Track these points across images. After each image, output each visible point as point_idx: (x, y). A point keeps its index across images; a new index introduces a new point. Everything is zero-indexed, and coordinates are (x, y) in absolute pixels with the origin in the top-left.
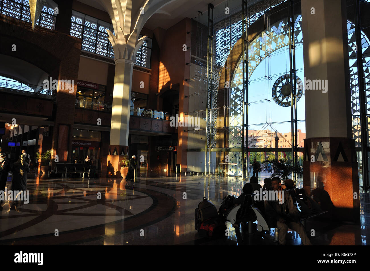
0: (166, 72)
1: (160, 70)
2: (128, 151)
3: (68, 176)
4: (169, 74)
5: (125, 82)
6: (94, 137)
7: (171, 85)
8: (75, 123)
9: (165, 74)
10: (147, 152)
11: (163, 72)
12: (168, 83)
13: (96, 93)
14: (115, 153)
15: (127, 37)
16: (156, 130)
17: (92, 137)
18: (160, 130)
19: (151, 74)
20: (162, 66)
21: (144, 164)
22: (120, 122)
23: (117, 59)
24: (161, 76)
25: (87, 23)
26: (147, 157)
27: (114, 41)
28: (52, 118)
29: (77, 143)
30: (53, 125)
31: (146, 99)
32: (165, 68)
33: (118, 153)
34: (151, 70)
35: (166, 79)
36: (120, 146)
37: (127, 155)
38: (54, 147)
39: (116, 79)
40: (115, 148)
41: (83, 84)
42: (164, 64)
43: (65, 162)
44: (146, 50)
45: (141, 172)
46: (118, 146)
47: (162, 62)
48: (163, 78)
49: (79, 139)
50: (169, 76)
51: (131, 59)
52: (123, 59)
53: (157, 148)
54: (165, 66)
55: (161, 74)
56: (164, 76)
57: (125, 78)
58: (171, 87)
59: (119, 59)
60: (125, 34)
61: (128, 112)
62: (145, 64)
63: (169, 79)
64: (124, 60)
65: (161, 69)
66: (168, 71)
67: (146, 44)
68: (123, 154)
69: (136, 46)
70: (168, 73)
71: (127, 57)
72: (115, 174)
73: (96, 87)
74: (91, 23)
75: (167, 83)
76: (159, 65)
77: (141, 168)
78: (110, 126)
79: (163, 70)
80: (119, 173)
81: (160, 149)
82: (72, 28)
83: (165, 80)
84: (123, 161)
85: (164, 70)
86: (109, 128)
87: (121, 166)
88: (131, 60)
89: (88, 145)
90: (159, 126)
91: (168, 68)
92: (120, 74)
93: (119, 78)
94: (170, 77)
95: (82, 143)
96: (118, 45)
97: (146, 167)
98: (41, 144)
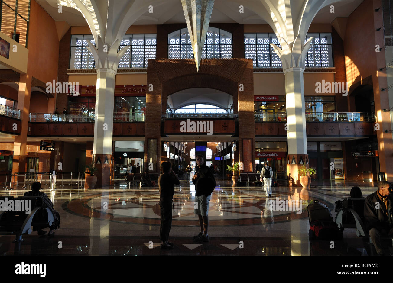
0: (354, 66)
1: (346, 66)
2: (307, 160)
3: (251, 185)
4: (358, 67)
5: (297, 90)
6: (281, 147)
7: (362, 79)
8: (256, 136)
9: (353, 69)
10: (341, 159)
11: (350, 67)
12: (358, 78)
13: (277, 104)
14: (294, 163)
15: (291, 46)
16: (346, 134)
17: (278, 147)
18: (351, 134)
19: (335, 73)
20: (348, 61)
21: (340, 174)
22: (295, 131)
23: (285, 70)
24: (348, 72)
25: (260, 41)
26: (342, 165)
27: (280, 53)
28: (236, 134)
29: (264, 155)
30: (238, 140)
31: (334, 101)
32: (352, 61)
33: (297, 162)
34: (335, 68)
35: (355, 74)
36: (298, 155)
37: (307, 163)
38: (240, 159)
39: (287, 90)
40: (293, 157)
41: (263, 98)
42: (350, 57)
43: (251, 172)
44: (327, 47)
45: (337, 182)
46: (296, 154)
47: (347, 56)
48: (351, 74)
49: (268, 150)
50: (358, 70)
51: (299, 65)
52: (290, 68)
53: (353, 154)
54: (352, 60)
55: (348, 70)
56: (352, 72)
57: (295, 86)
58: (362, 83)
59: (287, 69)
60: (289, 43)
61: (302, 120)
62: (328, 63)
63: (358, 74)
64: (292, 68)
65: (347, 63)
66: (355, 64)
67: (325, 41)
68: (301, 163)
69: (303, 52)
70: (356, 67)
71: (294, 65)
72: (296, 183)
73: (276, 99)
74: (263, 39)
75: (356, 79)
76: (344, 60)
77: (336, 177)
78: (287, 136)
79: (349, 65)
80: (298, 182)
81: (357, 155)
82: (247, 49)
83: (353, 76)
84: (302, 170)
85: (351, 64)
86: (286, 137)
87: (300, 174)
88: (299, 67)
89: (275, 155)
90: (349, 129)
91: (355, 61)
92: (290, 83)
93: (289, 88)
94: (360, 71)
95: (268, 154)
96: (284, 55)
97: (342, 176)
98: (233, 157)
